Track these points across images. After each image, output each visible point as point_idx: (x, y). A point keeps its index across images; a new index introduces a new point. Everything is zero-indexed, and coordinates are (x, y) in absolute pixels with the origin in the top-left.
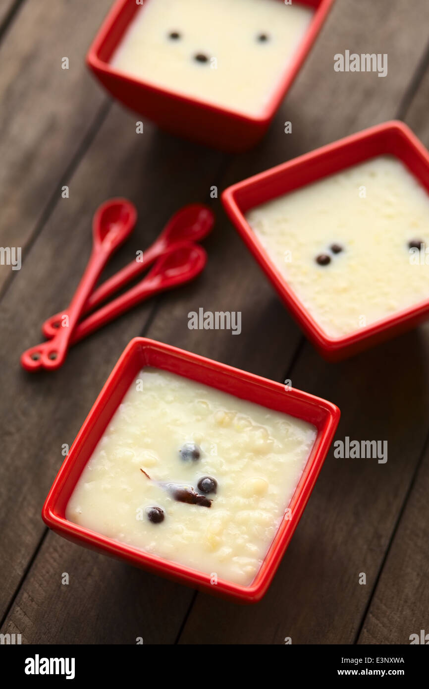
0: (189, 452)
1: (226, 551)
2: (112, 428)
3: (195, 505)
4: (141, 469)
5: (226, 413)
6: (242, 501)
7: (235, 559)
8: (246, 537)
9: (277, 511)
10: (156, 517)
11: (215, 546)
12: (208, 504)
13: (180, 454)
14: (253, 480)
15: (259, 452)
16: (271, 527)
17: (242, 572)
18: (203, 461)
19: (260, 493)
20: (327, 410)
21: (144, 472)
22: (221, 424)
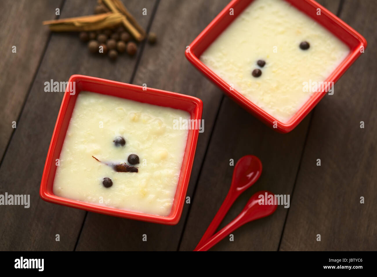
0: (119, 141)
1: (151, 196)
2: (70, 133)
3: (128, 172)
4: (93, 156)
5: (135, 114)
6: (155, 165)
7: (158, 200)
8: (162, 186)
9: (176, 168)
10: (108, 184)
11: (145, 195)
12: (136, 171)
13: (114, 143)
14: (159, 151)
15: (159, 134)
16: (175, 178)
17: (163, 207)
18: (127, 145)
19: (164, 158)
20: (195, 102)
21: (95, 158)
22: (134, 120)
